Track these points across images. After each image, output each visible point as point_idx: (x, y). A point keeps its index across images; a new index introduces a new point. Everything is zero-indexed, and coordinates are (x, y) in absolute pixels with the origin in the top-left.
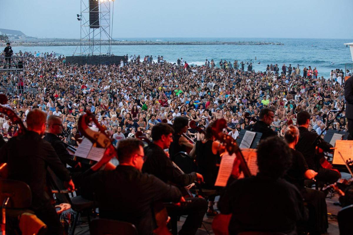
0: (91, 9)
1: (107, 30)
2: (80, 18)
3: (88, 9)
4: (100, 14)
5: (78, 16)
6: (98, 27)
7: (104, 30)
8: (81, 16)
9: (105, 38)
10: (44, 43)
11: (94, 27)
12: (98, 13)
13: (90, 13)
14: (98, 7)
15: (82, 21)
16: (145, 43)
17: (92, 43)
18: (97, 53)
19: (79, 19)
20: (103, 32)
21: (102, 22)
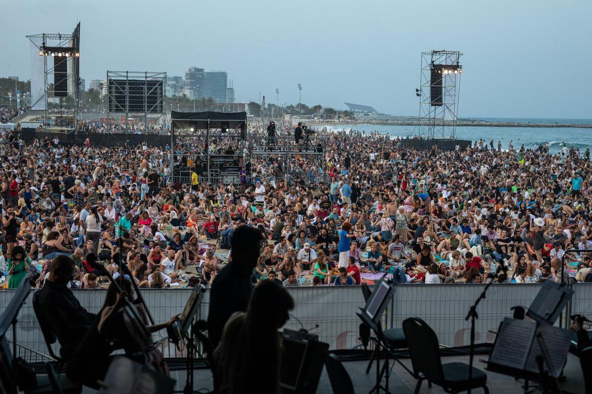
0: (432, 82)
1: (452, 108)
2: (419, 93)
3: (430, 83)
4: (443, 89)
5: (417, 90)
6: (441, 105)
7: (448, 108)
8: (421, 90)
9: (449, 117)
10: (396, 121)
11: (435, 105)
12: (441, 88)
13: (432, 88)
14: (442, 80)
15: (422, 97)
16: (516, 124)
17: (433, 123)
18: (438, 136)
19: (418, 95)
20: (447, 111)
21: (446, 99)
